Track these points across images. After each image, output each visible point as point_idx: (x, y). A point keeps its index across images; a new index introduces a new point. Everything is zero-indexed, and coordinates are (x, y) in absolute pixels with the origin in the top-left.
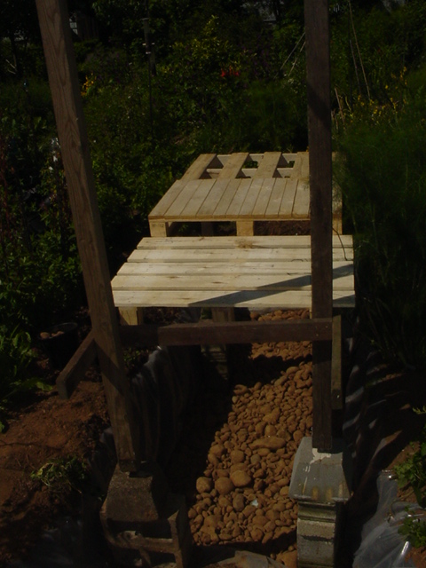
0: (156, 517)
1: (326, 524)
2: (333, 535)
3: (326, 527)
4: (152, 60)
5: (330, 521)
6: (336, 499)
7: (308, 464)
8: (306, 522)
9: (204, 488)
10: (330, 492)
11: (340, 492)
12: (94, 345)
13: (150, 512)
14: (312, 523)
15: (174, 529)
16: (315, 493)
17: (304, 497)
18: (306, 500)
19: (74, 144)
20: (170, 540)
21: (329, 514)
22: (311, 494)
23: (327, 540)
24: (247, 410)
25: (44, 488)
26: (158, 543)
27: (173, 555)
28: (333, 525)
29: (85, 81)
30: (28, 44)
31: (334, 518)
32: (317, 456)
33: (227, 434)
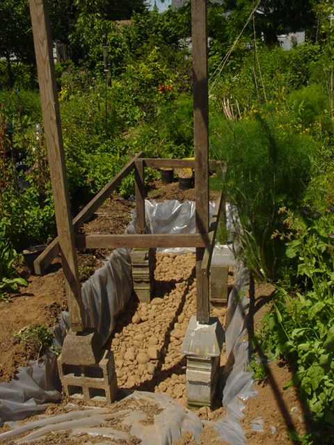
0: (93, 361)
1: (205, 372)
2: (210, 380)
3: (204, 374)
4: (109, 76)
5: (207, 370)
6: (211, 355)
7: (193, 331)
8: (192, 371)
9: (130, 358)
10: (207, 350)
11: (214, 350)
12: (58, 245)
13: (90, 358)
14: (195, 371)
15: (105, 372)
16: (198, 350)
17: (190, 353)
18: (191, 355)
19: (51, 119)
20: (103, 379)
21: (207, 366)
22: (195, 351)
23: (206, 384)
24: (162, 314)
25: (21, 342)
26: (94, 382)
27: (104, 390)
28: (210, 373)
29: (61, 90)
30: (19, 63)
31: (210, 368)
32: (200, 326)
33: (148, 328)
